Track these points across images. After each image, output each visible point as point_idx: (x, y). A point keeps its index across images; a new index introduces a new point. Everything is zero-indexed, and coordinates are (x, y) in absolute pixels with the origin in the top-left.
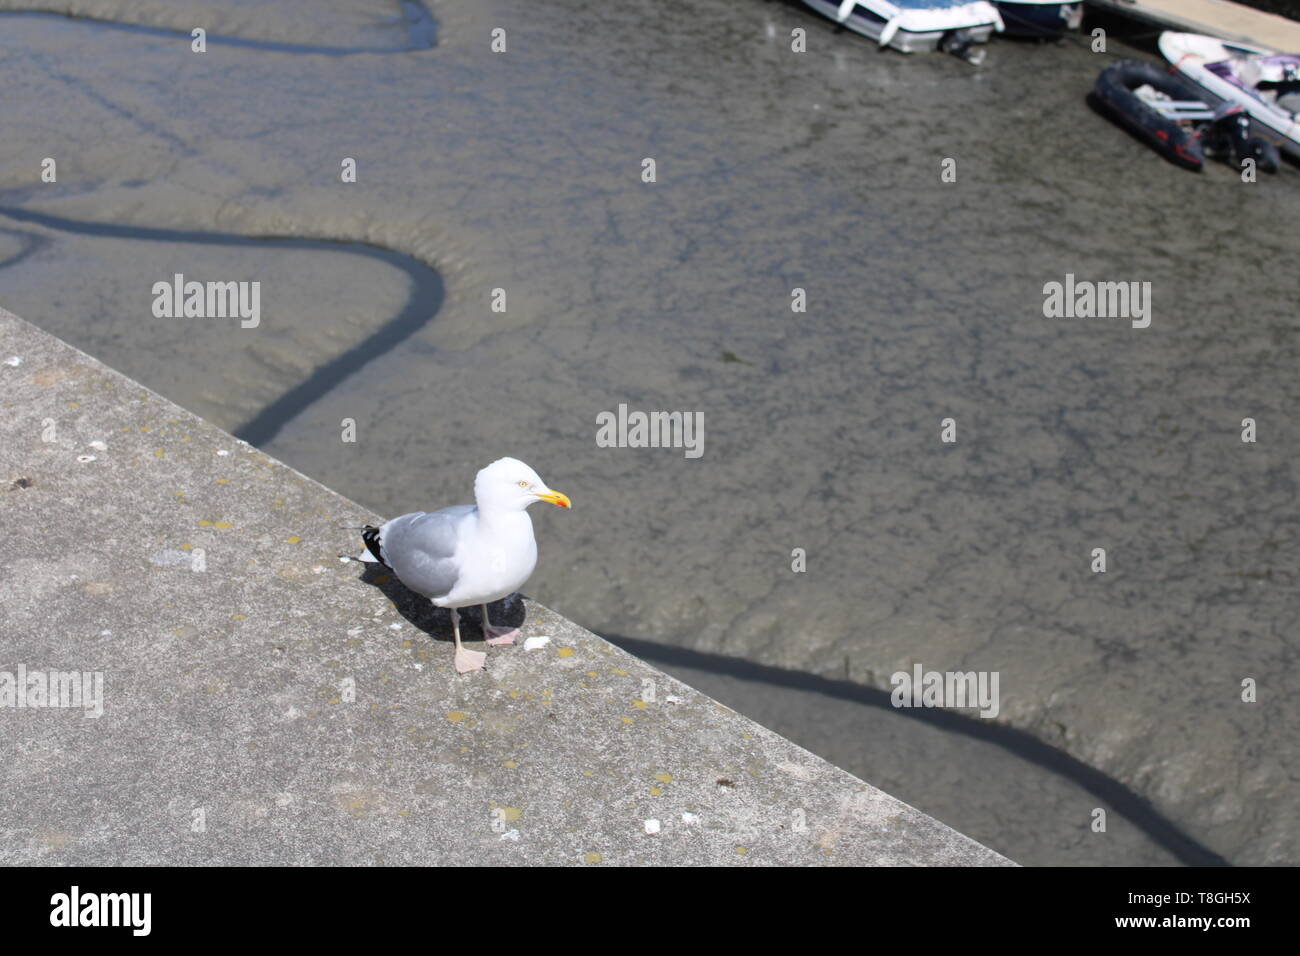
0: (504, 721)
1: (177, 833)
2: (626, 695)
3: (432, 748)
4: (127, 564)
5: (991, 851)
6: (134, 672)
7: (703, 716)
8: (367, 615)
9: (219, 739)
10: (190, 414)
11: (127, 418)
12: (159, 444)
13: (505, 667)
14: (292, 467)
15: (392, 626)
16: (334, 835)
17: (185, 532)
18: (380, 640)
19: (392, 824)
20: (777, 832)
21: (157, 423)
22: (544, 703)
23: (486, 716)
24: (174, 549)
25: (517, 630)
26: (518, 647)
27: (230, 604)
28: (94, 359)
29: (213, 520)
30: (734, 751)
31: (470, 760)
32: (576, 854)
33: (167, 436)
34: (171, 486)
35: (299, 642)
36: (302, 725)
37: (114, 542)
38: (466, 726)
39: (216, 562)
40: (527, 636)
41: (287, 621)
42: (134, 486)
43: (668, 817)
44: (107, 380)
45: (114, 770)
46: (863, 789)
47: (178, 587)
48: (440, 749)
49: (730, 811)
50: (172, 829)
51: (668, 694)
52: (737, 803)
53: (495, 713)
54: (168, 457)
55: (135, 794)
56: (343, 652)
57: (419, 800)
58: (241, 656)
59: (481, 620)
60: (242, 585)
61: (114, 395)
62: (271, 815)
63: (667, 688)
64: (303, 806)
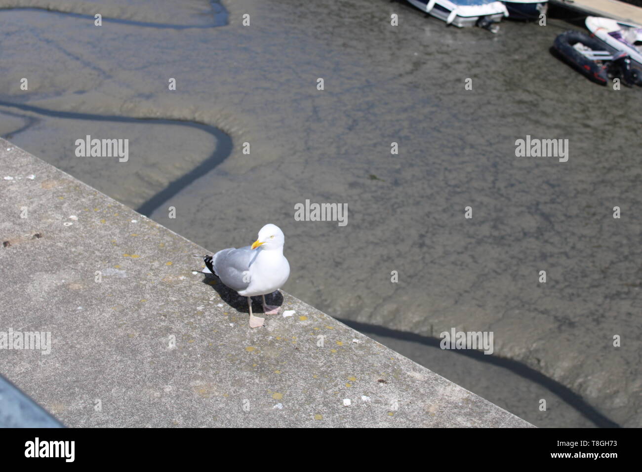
0: (274, 351)
1: (116, 405)
2: (333, 339)
3: (239, 364)
4: (89, 275)
5: (512, 415)
6: (93, 327)
7: (371, 349)
8: (206, 300)
9: (136, 360)
10: (118, 202)
11: (87, 204)
12: (103, 217)
13: (274, 325)
14: (168, 228)
15: (218, 305)
16: (192, 406)
17: (117, 260)
18: (212, 312)
19: (221, 401)
20: (408, 405)
21: (102, 207)
22: (293, 343)
23: (265, 348)
24: (111, 268)
25: (279, 308)
26: (280, 315)
27: (140, 294)
28: (70, 176)
29: (130, 254)
30: (386, 366)
31: (258, 370)
32: (310, 415)
33: (107, 213)
34: (109, 237)
35: (173, 313)
36: (176, 353)
37: (82, 264)
38: (256, 354)
39: (132, 274)
40: (284, 310)
41: (167, 303)
42: (91, 237)
43: (354, 398)
44: (77, 186)
45: (85, 374)
46: (449, 385)
47: (114, 286)
48: (243, 364)
49: (385, 395)
50: (114, 402)
51: (353, 338)
52: (388, 391)
53: (269, 347)
54: (107, 223)
55: (96, 385)
56: (195, 318)
57: (233, 389)
58: (145, 319)
59: (262, 302)
60: (145, 285)
61: (80, 193)
62: (162, 396)
63: (353, 336)
64: (177, 392)
